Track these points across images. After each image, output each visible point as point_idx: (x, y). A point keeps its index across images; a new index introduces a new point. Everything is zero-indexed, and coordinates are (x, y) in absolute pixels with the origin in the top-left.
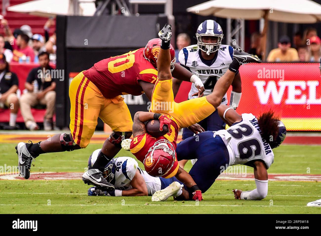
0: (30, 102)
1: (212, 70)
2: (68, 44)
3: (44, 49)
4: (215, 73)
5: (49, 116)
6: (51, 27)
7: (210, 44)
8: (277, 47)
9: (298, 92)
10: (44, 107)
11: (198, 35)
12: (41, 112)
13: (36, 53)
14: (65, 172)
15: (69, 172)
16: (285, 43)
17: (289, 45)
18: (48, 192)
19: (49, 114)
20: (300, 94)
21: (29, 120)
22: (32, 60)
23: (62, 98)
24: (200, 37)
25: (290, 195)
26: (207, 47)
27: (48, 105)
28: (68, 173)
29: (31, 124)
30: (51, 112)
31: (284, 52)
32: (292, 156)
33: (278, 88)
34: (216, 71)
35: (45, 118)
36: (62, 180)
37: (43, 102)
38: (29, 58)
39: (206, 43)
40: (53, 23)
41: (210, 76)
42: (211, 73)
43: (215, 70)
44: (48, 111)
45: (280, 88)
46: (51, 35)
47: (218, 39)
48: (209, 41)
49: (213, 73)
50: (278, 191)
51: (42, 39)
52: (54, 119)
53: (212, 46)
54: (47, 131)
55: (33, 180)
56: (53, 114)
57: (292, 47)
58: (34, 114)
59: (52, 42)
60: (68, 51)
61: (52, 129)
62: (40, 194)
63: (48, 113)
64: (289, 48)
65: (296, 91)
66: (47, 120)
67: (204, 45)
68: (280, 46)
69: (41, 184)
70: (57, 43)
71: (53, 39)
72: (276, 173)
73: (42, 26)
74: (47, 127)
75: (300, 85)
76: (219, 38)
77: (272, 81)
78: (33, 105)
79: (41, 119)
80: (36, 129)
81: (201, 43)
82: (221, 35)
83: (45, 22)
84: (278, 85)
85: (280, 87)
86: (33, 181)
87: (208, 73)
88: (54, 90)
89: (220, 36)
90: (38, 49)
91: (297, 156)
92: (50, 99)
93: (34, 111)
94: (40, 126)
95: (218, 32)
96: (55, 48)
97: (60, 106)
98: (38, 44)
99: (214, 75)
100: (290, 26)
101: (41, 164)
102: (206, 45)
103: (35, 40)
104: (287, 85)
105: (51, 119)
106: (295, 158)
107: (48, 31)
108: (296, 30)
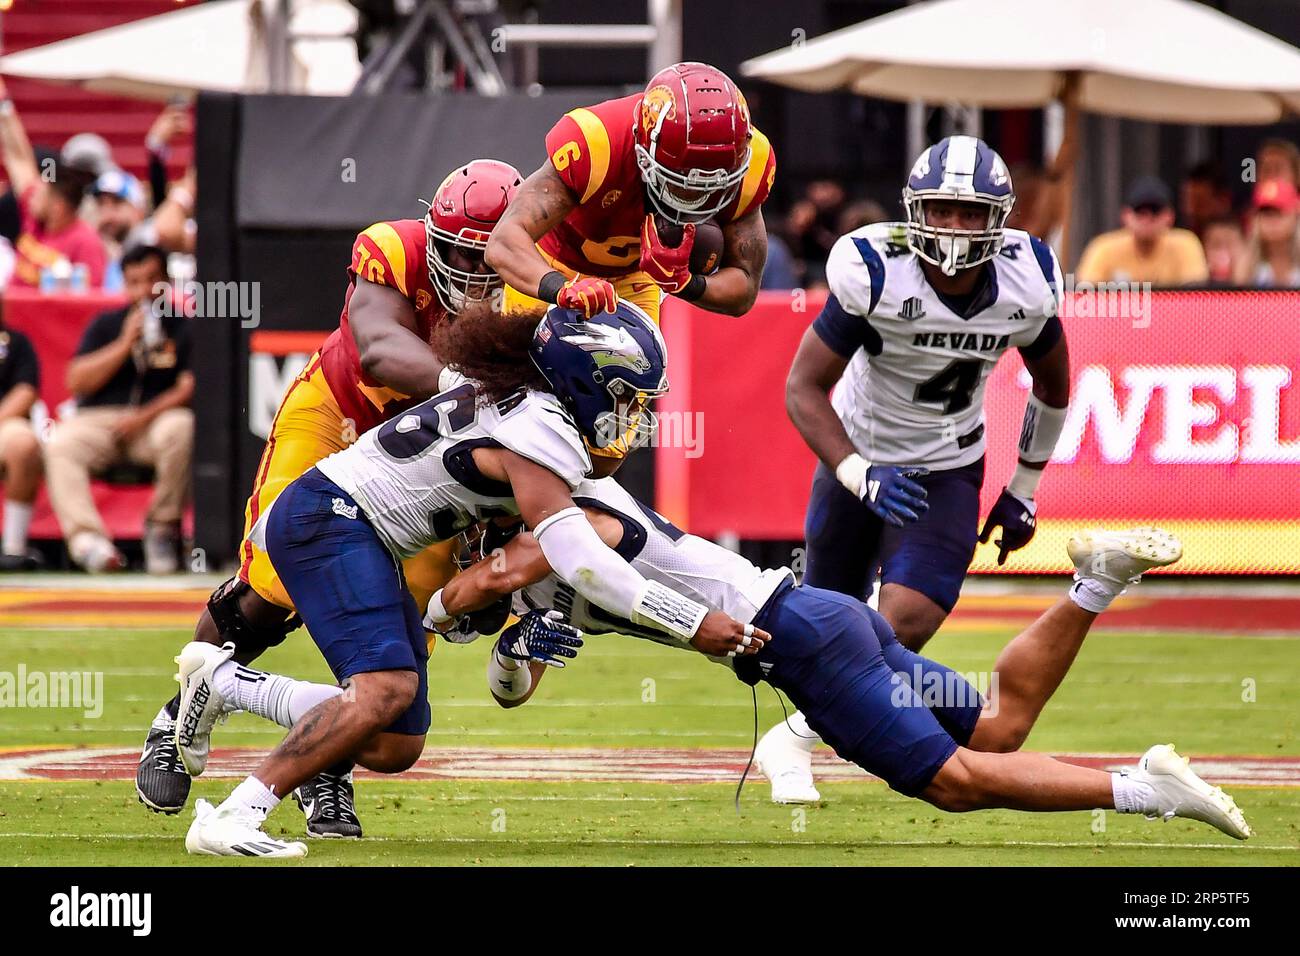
0: (89, 456)
1: (973, 337)
2: (247, 214)
3: (147, 234)
4: (984, 348)
5: (167, 513)
6: (175, 140)
7: (957, 232)
8: (1119, 226)
9: (1206, 414)
10: (145, 475)
11: (909, 196)
12: (131, 496)
13: (114, 252)
14: (234, 746)
15: (251, 747)
16: (1148, 207)
17: (1166, 218)
18: (164, 829)
19: (164, 502)
20: (1214, 419)
21: (84, 528)
22: (97, 282)
23: (223, 438)
24: (917, 201)
25: (1171, 842)
26: (946, 245)
27: (163, 466)
28: (247, 751)
29: (92, 547)
30: (176, 497)
31: (1146, 246)
32: (1182, 679)
33: (1121, 393)
34: (989, 341)
35: (150, 521)
36: (222, 780)
37: (140, 452)
38: (82, 272)
39: (940, 230)
40: (186, 124)
41: (957, 359)
42: (965, 347)
43: (986, 337)
44: (160, 490)
45: (1130, 395)
46: (178, 173)
47: (991, 212)
48: (953, 219)
49: (974, 347)
50: (1121, 827)
51: (137, 192)
52: (189, 525)
53: (966, 242)
54: (160, 575)
55: (98, 781)
56: (183, 505)
57: (1179, 223)
58: (102, 506)
59: (180, 206)
60: (245, 243)
61: (181, 567)
62: (131, 837)
63: (162, 500)
64: (1167, 231)
65: (1194, 408)
66: (157, 531)
67: (932, 236)
68: (1131, 219)
69: (132, 798)
70: (200, 210)
71: (182, 193)
72: (1114, 750)
73: (139, 138)
74: (157, 560)
75: (1214, 383)
76: (992, 208)
77: (1096, 368)
78: (98, 467)
79: (133, 527)
80: (111, 568)
81: (920, 229)
82: (1002, 198)
83: (152, 122)
84: (1121, 384)
85: (1131, 390)
86: (98, 784)
87: (955, 346)
88: (186, 404)
89: (1000, 205)
90: (120, 233)
91: (1200, 679)
92: (171, 440)
93: (103, 490)
94: (130, 556)
95: (992, 185)
96: (190, 229)
97: (213, 471)
98: (123, 214)
99: (977, 354)
100: (1172, 134)
101: (135, 711)
102: (939, 237)
103: (106, 198)
104: (1158, 384)
105: (176, 524)
106: (1193, 686)
107: (161, 155)
108: (1196, 151)
